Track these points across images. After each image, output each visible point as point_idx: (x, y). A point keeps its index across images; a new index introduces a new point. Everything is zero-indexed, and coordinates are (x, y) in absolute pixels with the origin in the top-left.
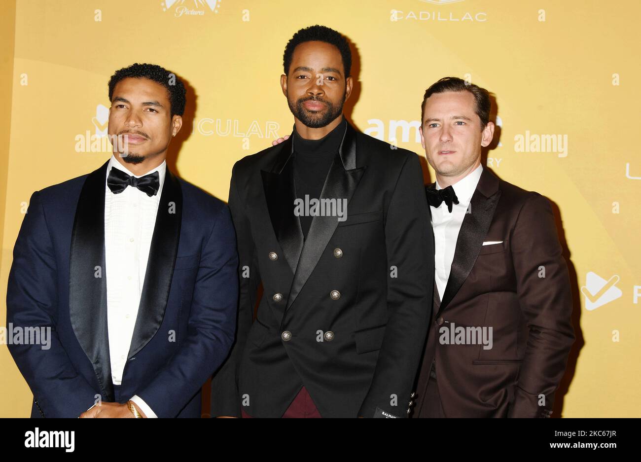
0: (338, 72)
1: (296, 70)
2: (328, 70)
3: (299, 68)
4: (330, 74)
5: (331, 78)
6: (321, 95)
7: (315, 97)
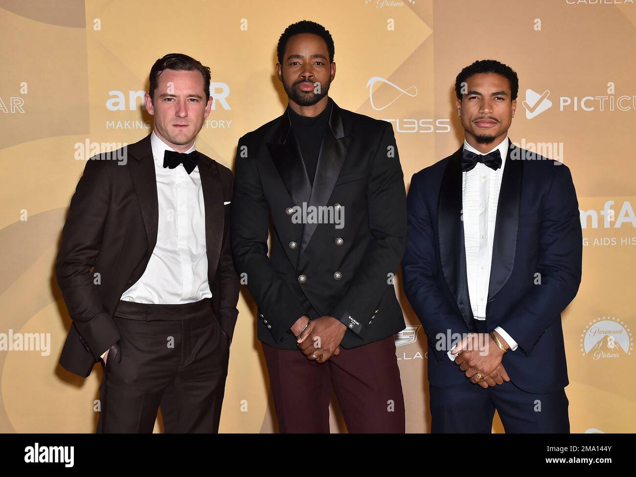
0: (324, 58)
1: (289, 58)
2: (316, 56)
3: (291, 56)
4: (318, 60)
5: (318, 63)
6: (312, 78)
7: (307, 79)
